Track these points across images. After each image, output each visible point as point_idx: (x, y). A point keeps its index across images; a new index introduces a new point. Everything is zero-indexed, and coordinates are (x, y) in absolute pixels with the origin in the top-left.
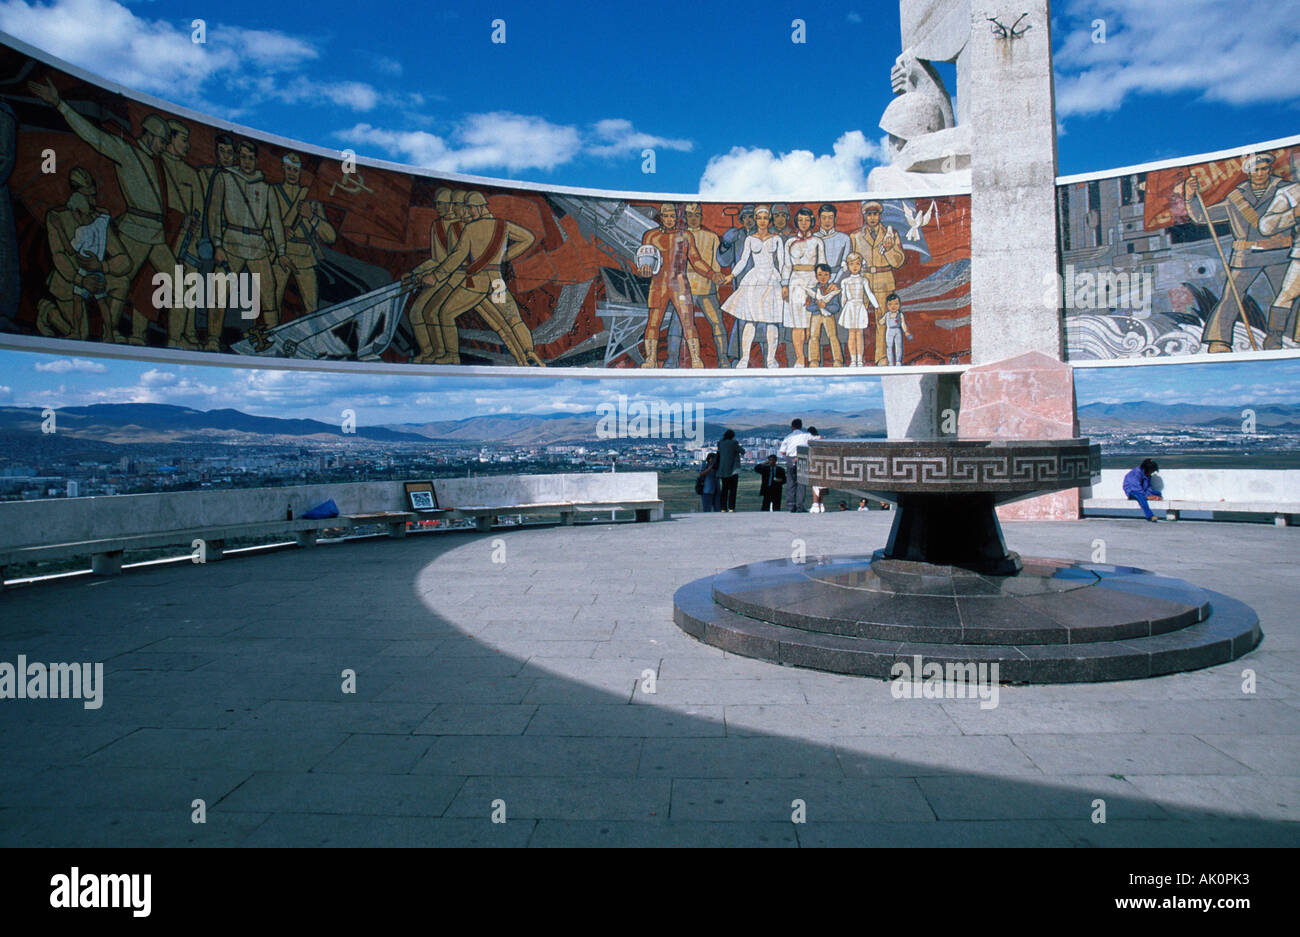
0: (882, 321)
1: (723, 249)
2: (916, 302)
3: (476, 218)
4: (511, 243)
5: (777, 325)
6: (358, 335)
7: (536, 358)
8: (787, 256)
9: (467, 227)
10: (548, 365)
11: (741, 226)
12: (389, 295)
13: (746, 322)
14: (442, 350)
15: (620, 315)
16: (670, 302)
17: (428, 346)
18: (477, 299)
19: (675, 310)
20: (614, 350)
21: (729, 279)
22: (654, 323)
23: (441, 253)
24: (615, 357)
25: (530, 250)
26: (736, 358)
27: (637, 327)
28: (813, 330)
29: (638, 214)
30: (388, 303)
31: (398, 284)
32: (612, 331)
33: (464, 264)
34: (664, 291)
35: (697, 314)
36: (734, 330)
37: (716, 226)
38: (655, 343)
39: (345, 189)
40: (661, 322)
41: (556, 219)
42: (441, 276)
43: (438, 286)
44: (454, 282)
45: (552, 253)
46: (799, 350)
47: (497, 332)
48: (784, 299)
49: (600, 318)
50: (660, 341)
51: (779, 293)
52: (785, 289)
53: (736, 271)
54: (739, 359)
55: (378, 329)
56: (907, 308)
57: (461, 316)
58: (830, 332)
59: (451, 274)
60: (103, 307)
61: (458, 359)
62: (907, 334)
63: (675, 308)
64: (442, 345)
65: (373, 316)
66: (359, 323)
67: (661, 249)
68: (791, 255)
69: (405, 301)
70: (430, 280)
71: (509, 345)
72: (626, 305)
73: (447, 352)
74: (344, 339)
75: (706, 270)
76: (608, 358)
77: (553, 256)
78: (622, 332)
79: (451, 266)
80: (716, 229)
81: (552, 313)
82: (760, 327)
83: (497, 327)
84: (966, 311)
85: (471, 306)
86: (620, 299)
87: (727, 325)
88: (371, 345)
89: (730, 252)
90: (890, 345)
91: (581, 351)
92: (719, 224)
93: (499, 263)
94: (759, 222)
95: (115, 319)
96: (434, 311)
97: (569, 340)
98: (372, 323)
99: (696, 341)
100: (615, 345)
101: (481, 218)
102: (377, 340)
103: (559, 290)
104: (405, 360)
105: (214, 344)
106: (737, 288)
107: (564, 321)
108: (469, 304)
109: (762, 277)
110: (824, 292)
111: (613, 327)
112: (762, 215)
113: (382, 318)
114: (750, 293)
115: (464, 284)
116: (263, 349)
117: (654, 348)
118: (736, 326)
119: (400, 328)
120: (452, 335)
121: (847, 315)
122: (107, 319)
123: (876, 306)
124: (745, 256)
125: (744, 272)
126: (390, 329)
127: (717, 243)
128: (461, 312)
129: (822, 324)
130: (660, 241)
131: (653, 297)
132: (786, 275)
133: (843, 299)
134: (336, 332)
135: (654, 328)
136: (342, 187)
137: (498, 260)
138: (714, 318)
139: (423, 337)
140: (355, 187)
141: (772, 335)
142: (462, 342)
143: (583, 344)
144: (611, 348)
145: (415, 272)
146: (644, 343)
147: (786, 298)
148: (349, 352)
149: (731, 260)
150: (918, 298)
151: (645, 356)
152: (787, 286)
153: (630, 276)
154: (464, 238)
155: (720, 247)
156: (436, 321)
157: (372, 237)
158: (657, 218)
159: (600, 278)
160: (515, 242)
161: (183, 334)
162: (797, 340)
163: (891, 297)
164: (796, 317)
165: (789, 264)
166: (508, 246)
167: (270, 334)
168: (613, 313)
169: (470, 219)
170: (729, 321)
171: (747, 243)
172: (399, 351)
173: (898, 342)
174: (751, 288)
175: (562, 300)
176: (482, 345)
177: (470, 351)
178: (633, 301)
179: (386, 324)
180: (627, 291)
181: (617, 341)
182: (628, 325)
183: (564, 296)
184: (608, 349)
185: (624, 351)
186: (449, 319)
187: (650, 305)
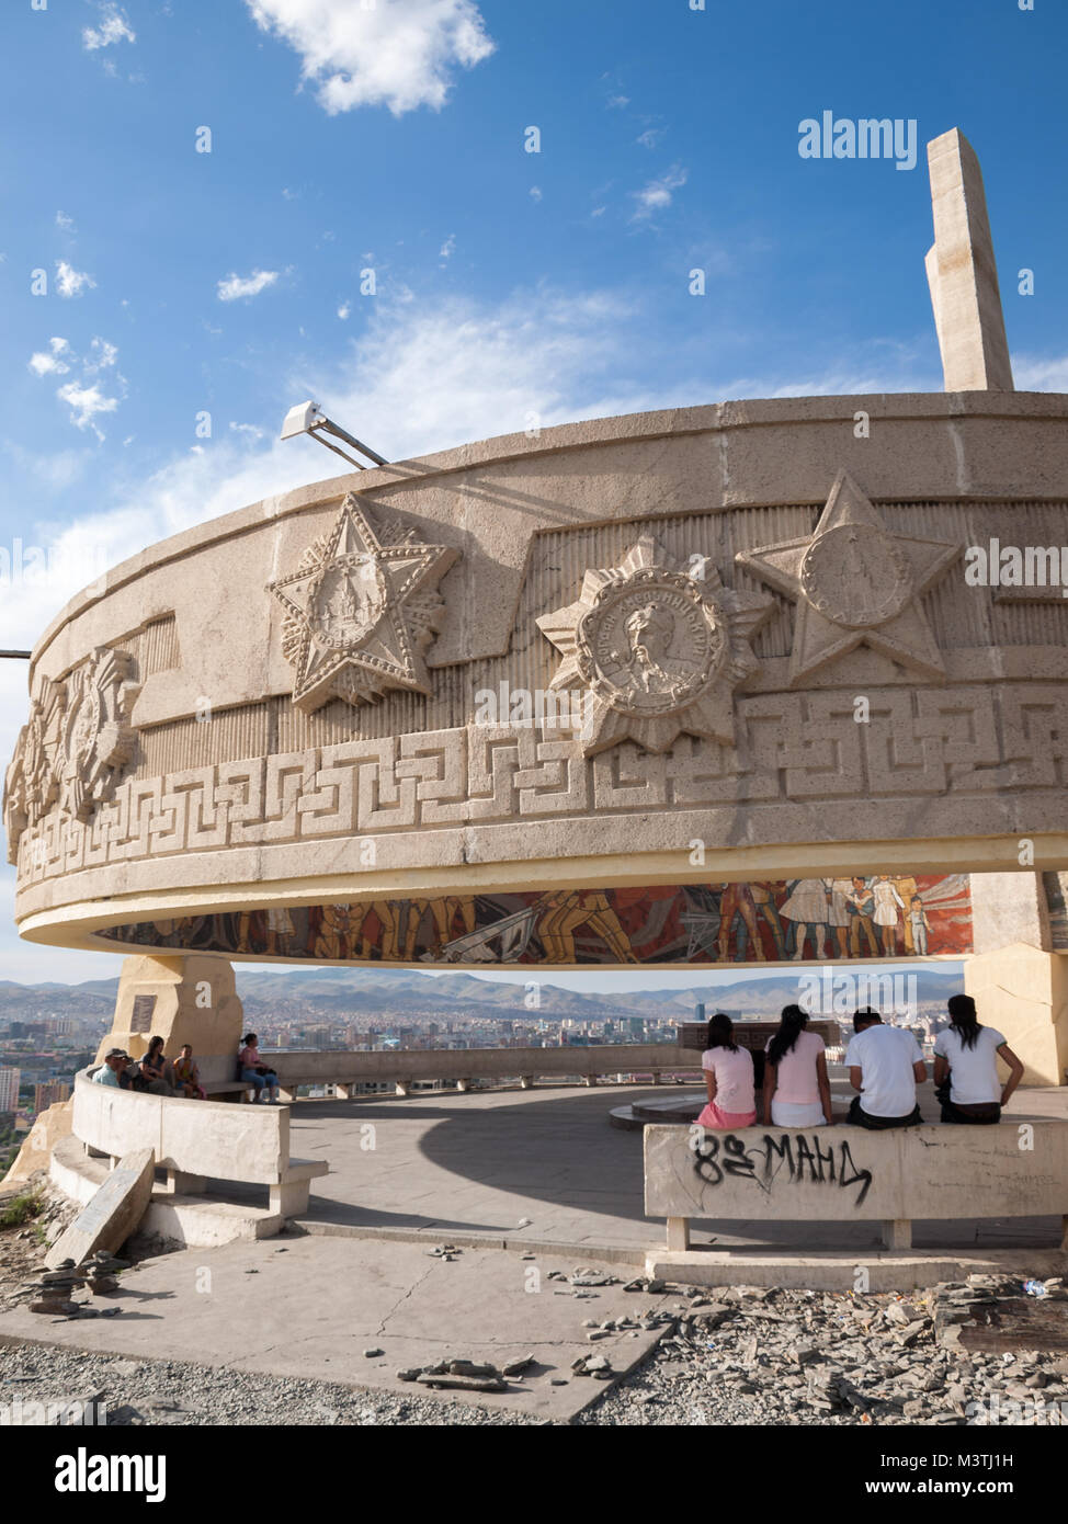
0: (908, 919)
2: (934, 902)
6: (503, 946)
7: (634, 958)
10: (643, 962)
12: (524, 916)
13: (800, 923)
14: (562, 954)
15: (698, 921)
16: (737, 910)
18: (587, 916)
19: (742, 916)
20: (694, 949)
21: (783, 889)
22: (725, 927)
24: (695, 954)
26: (792, 952)
28: (853, 928)
30: (523, 922)
31: (530, 908)
32: (693, 934)
33: (577, 891)
35: (760, 919)
36: (790, 930)
38: (726, 942)
40: (730, 926)
42: (561, 900)
43: (559, 908)
44: (570, 905)
46: (843, 945)
47: (603, 939)
48: (829, 904)
49: (683, 925)
50: (730, 940)
52: (829, 896)
54: (795, 953)
55: (516, 941)
56: (928, 908)
57: (576, 928)
58: (867, 929)
59: (568, 899)
60: (347, 937)
61: (574, 960)
62: (929, 929)
64: (563, 951)
65: (513, 932)
66: (504, 938)
69: (535, 920)
70: (553, 904)
71: (612, 947)
72: (703, 913)
73: (566, 955)
74: (492, 948)
75: (765, 884)
76: (690, 955)
78: (700, 935)
79: (568, 893)
81: (645, 923)
82: (811, 927)
83: (603, 935)
84: (968, 910)
85: (584, 921)
86: (698, 909)
87: (784, 926)
88: (512, 952)
90: (916, 938)
91: (669, 951)
93: (604, 889)
95: (354, 945)
96: (557, 926)
97: (659, 942)
98: (512, 937)
99: (760, 940)
100: (694, 945)
102: (515, 949)
103: (650, 904)
104: (536, 962)
105: (409, 957)
106: (790, 897)
107: (654, 928)
108: (582, 920)
109: (810, 887)
110: (860, 897)
111: (693, 931)
113: (519, 932)
114: (801, 900)
115: (578, 905)
116: (439, 958)
117: (726, 946)
118: (791, 927)
119: (532, 939)
120: (570, 943)
121: (880, 917)
122: (349, 944)
123: (903, 906)
126: (525, 940)
128: (575, 926)
129: (860, 923)
131: (724, 906)
132: (829, 884)
133: (876, 902)
134: (487, 944)
135: (726, 930)
138: (773, 920)
139: (548, 944)
141: (820, 932)
142: (577, 947)
143: (669, 945)
144: (692, 948)
145: (542, 899)
146: (718, 942)
148: (496, 957)
150: (935, 899)
151: (719, 952)
152: (831, 893)
156: (558, 933)
161: (391, 952)
162: (841, 935)
163: (914, 899)
164: (839, 917)
167: (444, 948)
168: (693, 920)
170: (784, 922)
172: (531, 955)
173: (923, 936)
174: (802, 897)
175: (652, 913)
176: (592, 949)
177: (583, 954)
178: (709, 910)
179: (522, 938)
180: (703, 902)
181: (697, 941)
182: (704, 930)
183: (654, 909)
184: (689, 948)
185: (702, 950)
186: (567, 931)
187: (721, 913)
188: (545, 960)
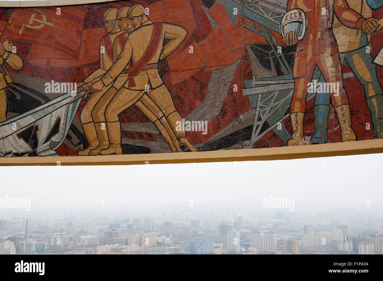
3: (137, 27)
4: (166, 42)
6: (38, 136)
7: (188, 144)
9: (130, 36)
10: (199, 150)
12: (65, 102)
14: (106, 143)
15: (266, 91)
16: (316, 67)
17: (95, 140)
18: (136, 97)
20: (260, 128)
22: (300, 94)
23: (107, 62)
24: (260, 136)
25: (183, 45)
27: (284, 100)
30: (64, 109)
32: (258, 109)
33: (127, 67)
34: (310, 56)
35: (346, 75)
38: (301, 115)
39: (32, 27)
41: (206, 10)
42: (108, 81)
43: (105, 90)
44: (118, 84)
45: (202, 43)
47: (154, 123)
50: (306, 113)
55: (55, 130)
57: (124, 112)
59: (116, 78)
61: (120, 150)
63: (321, 73)
64: (107, 139)
65: (51, 120)
66: (40, 127)
67: (306, 10)
69: (77, 106)
70: (98, 86)
71: (164, 133)
72: (271, 78)
73: (110, 144)
74: (26, 140)
75: (355, 19)
76: (255, 137)
77: (204, 45)
78: (268, 109)
79: (115, 72)
81: (203, 99)
83: (154, 118)
85: (133, 103)
86: (267, 74)
88: (49, 143)
91: (229, 133)
93: (156, 61)
96: (101, 110)
97: (218, 123)
98: (50, 125)
99: (346, 108)
100: (261, 123)
101: (142, 26)
102: (54, 139)
103: (209, 76)
104: (76, 153)
107: (213, 105)
108: (131, 101)
111: (259, 104)
113: (58, 121)
115: (127, 85)
117: (300, 122)
119: (73, 128)
120: (115, 130)
126: (64, 129)
128: (123, 109)
130: (305, 1)
131: (299, 66)
134: (20, 135)
135: (299, 99)
136: (29, 26)
137: (155, 59)
138: (366, 75)
139: (90, 133)
140: (39, 24)
142: (124, 134)
143: (230, 126)
144: (257, 128)
145: (86, 81)
146: (290, 116)
148: (30, 149)
151: (291, 132)
153: (276, 49)
154: (127, 46)
156: (102, 118)
157: (52, 60)
159: (246, 57)
160: (170, 39)
166: (164, 44)
168: (259, 90)
169: (133, 29)
172: (70, 146)
175: (211, 85)
176: (140, 135)
177: (130, 142)
178: (280, 73)
179: (61, 126)
180: (272, 64)
181: (264, 118)
182: (273, 101)
183: (213, 81)
184: (255, 128)
185: (269, 129)
186: (113, 116)
187: (295, 75)
188: (87, 151)
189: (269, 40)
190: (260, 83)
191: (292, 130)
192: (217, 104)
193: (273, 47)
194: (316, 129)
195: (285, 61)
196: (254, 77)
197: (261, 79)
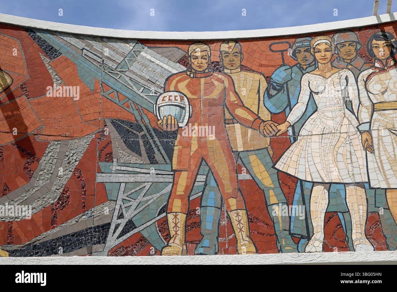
1: (273, 92)
5: (360, 184)
8: (363, 94)
10: (13, 254)
11: (295, 62)
13: (314, 183)
15: (132, 180)
16: (203, 161)
19: (211, 172)
20: (120, 229)
22: (180, 189)
24: (121, 240)
26: (302, 237)
27: (158, 195)
29: (159, 56)
32: (119, 202)
34: (194, 147)
35: (241, 177)
36: (297, 196)
37: (261, 65)
38: (182, 217)
40: (190, 189)
41: (46, 60)
45: (36, 100)
48: (366, 150)
49: (102, 183)
50: (188, 214)
51: (357, 142)
52: (365, 136)
53: (293, 117)
54: (309, 238)
63: (210, 169)
67: (189, 95)
68: (367, 91)
72: (141, 166)
75: (251, 118)
76: (112, 241)
77: (39, 104)
78: (134, 204)
80: (262, 69)
81: (29, 178)
82: (335, 190)
86: (134, 158)
87: (286, 190)
89: (282, 96)
91: (71, 231)
92: (264, 62)
94: (318, 55)
97: (53, 216)
99: (243, 213)
100: (123, 222)
106: (295, 140)
107: (47, 189)
109: (330, 123)
111: (121, 196)
112: (322, 47)
114: (315, 144)
117: (181, 225)
118: (298, 190)
124: (304, 97)
125: (304, 118)
127: (264, 85)
130: (188, 86)
131: (179, 156)
132: (365, 116)
135: (180, 197)
138: (267, 180)
141: (355, 201)
143: (73, 221)
144: (116, 228)
146: (166, 217)
147: (369, 147)
149: (285, 106)
151: (168, 237)
152: (369, 132)
153: (148, 131)
155: (267, 90)
158: (184, 61)
159: (104, 132)
164: (389, 173)
165: (368, 103)
168: (122, 178)
170: (289, 183)
171: (304, 83)
174: (316, 138)
175: (46, 160)
178: (153, 161)
180: (143, 149)
181: (128, 216)
182: (142, 194)
183: (50, 154)
184: (113, 227)
185: (136, 231)
187: (175, 167)
189: (139, 118)
190: (123, 168)
191: (169, 234)
192: (54, 188)
193: (144, 128)
194: (203, 236)
195: (161, 148)
196: (115, 160)
197: (126, 164)
